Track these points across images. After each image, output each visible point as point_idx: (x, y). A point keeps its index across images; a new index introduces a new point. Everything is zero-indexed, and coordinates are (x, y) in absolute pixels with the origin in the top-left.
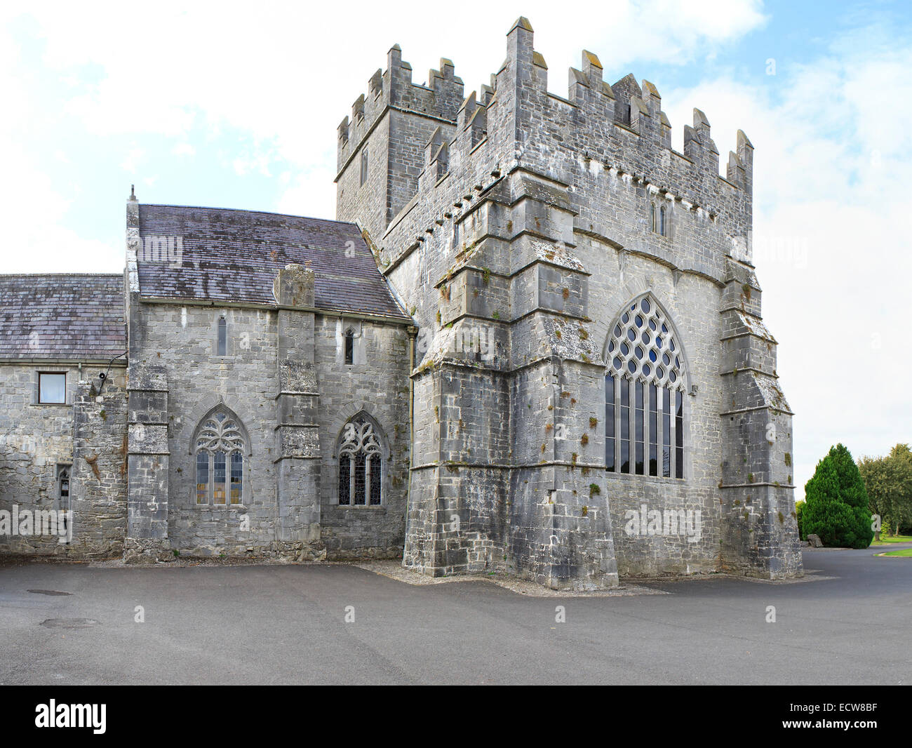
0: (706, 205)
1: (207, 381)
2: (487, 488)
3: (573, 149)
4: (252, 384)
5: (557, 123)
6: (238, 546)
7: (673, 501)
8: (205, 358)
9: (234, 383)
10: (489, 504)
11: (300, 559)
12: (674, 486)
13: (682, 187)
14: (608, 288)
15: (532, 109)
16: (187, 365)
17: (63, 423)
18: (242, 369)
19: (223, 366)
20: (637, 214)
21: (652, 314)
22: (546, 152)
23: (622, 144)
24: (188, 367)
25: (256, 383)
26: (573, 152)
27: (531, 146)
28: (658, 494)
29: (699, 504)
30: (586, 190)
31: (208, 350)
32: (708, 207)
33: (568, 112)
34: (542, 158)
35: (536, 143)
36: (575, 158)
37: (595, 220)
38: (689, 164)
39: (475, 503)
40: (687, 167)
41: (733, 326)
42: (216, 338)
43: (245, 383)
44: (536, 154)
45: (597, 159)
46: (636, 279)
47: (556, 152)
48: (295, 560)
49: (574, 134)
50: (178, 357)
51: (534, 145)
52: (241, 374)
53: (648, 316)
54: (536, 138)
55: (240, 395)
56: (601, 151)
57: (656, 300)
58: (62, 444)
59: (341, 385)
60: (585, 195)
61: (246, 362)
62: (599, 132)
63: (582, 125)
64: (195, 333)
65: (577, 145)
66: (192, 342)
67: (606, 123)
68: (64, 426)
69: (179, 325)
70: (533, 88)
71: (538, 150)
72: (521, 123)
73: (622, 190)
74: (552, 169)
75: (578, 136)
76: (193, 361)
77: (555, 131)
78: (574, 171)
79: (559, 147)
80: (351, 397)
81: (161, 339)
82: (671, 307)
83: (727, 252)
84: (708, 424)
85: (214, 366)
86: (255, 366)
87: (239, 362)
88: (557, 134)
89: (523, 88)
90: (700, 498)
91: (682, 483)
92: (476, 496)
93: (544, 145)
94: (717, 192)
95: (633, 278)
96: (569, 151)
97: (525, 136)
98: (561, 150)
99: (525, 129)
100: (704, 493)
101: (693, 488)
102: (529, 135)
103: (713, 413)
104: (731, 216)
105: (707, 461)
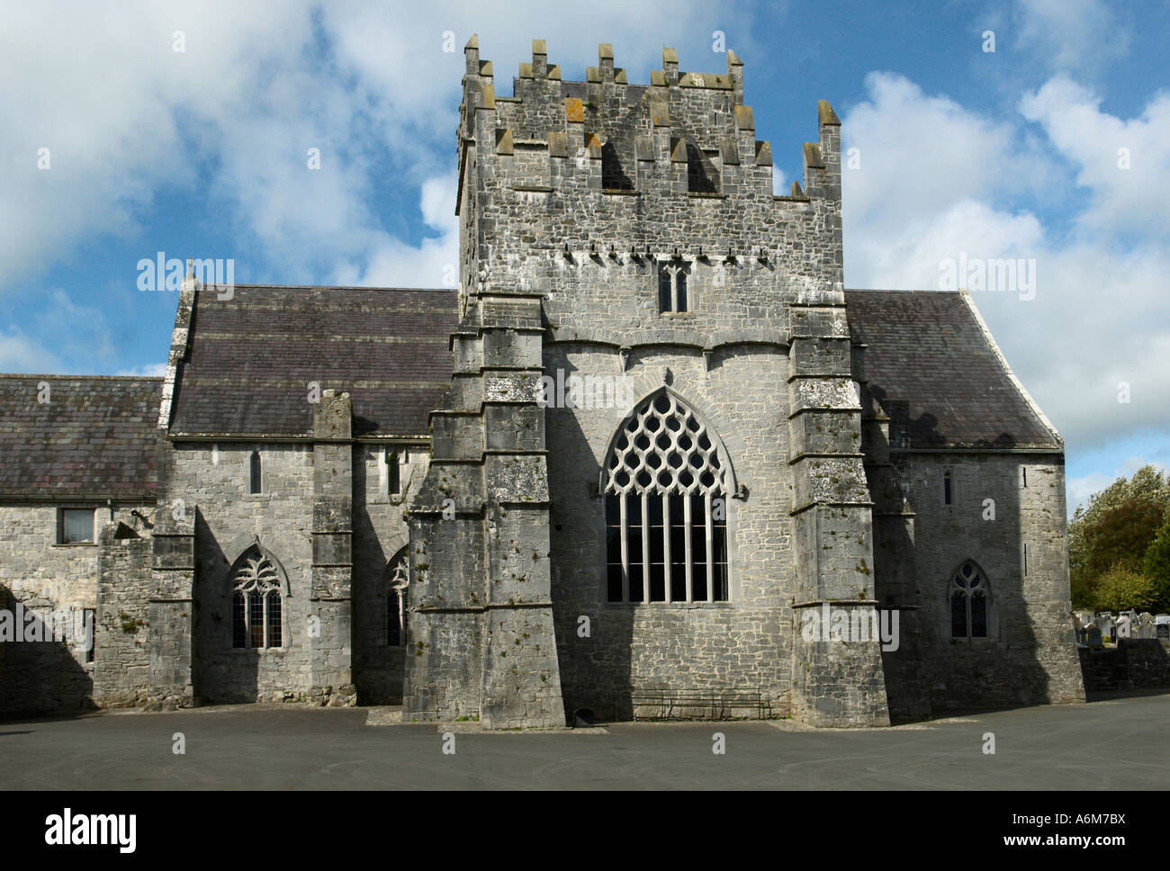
0: (750, 248)
1: (242, 521)
2: (460, 632)
3: (548, 248)
4: (288, 521)
5: (527, 221)
6: (275, 693)
7: (707, 629)
8: (239, 496)
9: (270, 521)
10: (462, 648)
11: (329, 704)
12: (710, 610)
13: (709, 238)
15: (497, 214)
16: (219, 505)
17: (91, 564)
18: (278, 507)
19: (258, 505)
20: (638, 299)
21: (671, 411)
22: (515, 262)
23: (613, 216)
24: (220, 507)
25: (293, 521)
26: (548, 251)
27: (498, 261)
28: (685, 622)
29: (754, 631)
30: (568, 292)
31: (241, 488)
32: (756, 249)
33: (541, 202)
34: (510, 271)
35: (502, 255)
36: (552, 257)
37: (579, 324)
38: (719, 201)
39: (446, 648)
40: (718, 206)
41: (796, 399)
42: (249, 475)
43: (281, 521)
44: (502, 269)
45: (580, 248)
46: (645, 376)
47: (528, 258)
48: (324, 704)
49: (549, 228)
50: (208, 496)
51: (501, 258)
52: (278, 512)
53: (665, 415)
54: (503, 250)
55: (277, 534)
56: (585, 237)
57: (677, 395)
58: (90, 587)
59: (385, 516)
60: (565, 298)
61: (282, 499)
62: (582, 212)
63: (558, 212)
64: (226, 472)
65: (553, 240)
66: (225, 480)
67: (592, 196)
68: (92, 567)
69: (211, 463)
70: (498, 187)
71: (505, 263)
72: (485, 237)
73: (616, 276)
74: (523, 280)
75: (554, 228)
76: (225, 501)
77: (525, 232)
78: (550, 275)
79: (530, 251)
80: (397, 529)
81: (191, 479)
82: (702, 398)
83: (791, 299)
84: (768, 529)
85: (248, 505)
86: (292, 502)
87: (275, 499)
88: (528, 235)
89: (486, 191)
90: (753, 622)
91: (725, 606)
92: (448, 641)
93: (512, 255)
94: (770, 222)
95: (642, 376)
96: (544, 252)
97: (490, 251)
98: (533, 254)
99: (489, 243)
100: (762, 616)
101: (742, 611)
102: (494, 248)
103: (776, 514)
104: (797, 246)
105: (767, 576)
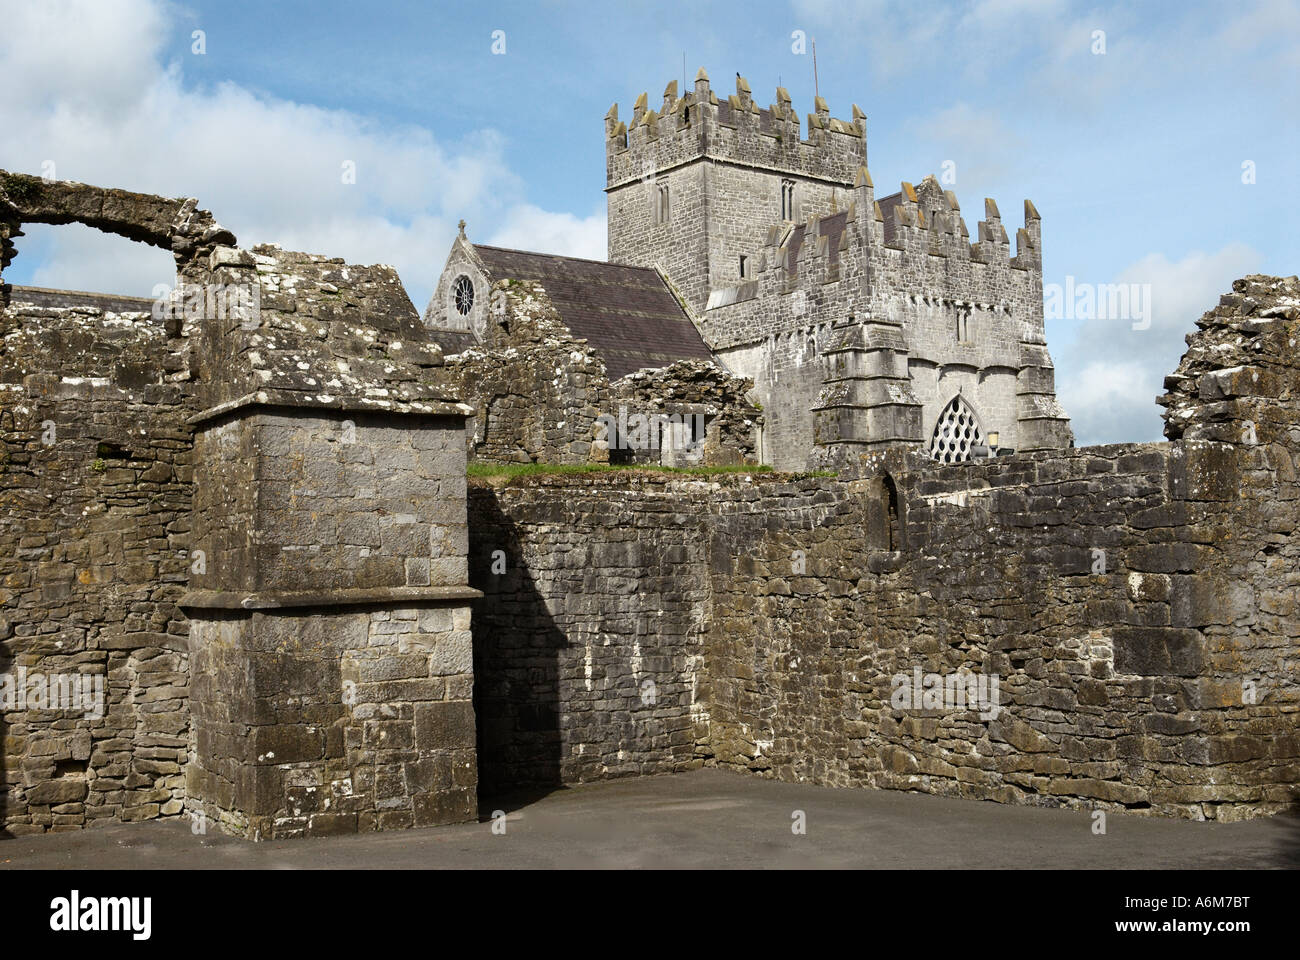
0: (1000, 300)
3: (902, 290)
5: (891, 270)
13: (981, 291)
14: (930, 399)
15: (876, 264)
20: (947, 331)
21: (960, 411)
22: (886, 299)
23: (934, 271)
26: (902, 293)
27: (877, 298)
30: (913, 323)
32: (1003, 301)
33: (898, 257)
34: (884, 306)
35: (879, 294)
36: (904, 297)
37: (918, 346)
38: (984, 266)
40: (984, 269)
41: (1029, 408)
44: (880, 304)
45: (918, 292)
47: (892, 297)
49: (902, 276)
51: (879, 296)
53: (958, 414)
54: (880, 290)
56: (920, 285)
57: (964, 401)
60: (912, 327)
62: (919, 267)
63: (907, 265)
65: (904, 285)
67: (922, 256)
71: (881, 300)
72: (870, 279)
73: (936, 313)
74: (890, 313)
75: (905, 277)
77: (890, 278)
78: (904, 310)
79: (893, 292)
82: (975, 402)
83: (1020, 338)
88: (892, 280)
89: (870, 246)
93: (884, 294)
94: (1009, 283)
95: (948, 385)
96: (900, 293)
97: (873, 290)
98: (895, 294)
99: (873, 284)
102: (875, 288)
104: (1022, 301)
